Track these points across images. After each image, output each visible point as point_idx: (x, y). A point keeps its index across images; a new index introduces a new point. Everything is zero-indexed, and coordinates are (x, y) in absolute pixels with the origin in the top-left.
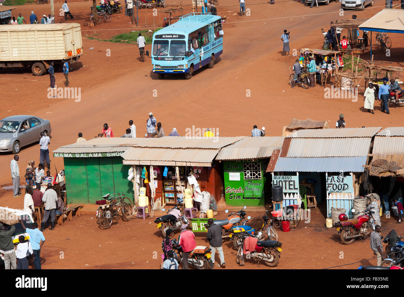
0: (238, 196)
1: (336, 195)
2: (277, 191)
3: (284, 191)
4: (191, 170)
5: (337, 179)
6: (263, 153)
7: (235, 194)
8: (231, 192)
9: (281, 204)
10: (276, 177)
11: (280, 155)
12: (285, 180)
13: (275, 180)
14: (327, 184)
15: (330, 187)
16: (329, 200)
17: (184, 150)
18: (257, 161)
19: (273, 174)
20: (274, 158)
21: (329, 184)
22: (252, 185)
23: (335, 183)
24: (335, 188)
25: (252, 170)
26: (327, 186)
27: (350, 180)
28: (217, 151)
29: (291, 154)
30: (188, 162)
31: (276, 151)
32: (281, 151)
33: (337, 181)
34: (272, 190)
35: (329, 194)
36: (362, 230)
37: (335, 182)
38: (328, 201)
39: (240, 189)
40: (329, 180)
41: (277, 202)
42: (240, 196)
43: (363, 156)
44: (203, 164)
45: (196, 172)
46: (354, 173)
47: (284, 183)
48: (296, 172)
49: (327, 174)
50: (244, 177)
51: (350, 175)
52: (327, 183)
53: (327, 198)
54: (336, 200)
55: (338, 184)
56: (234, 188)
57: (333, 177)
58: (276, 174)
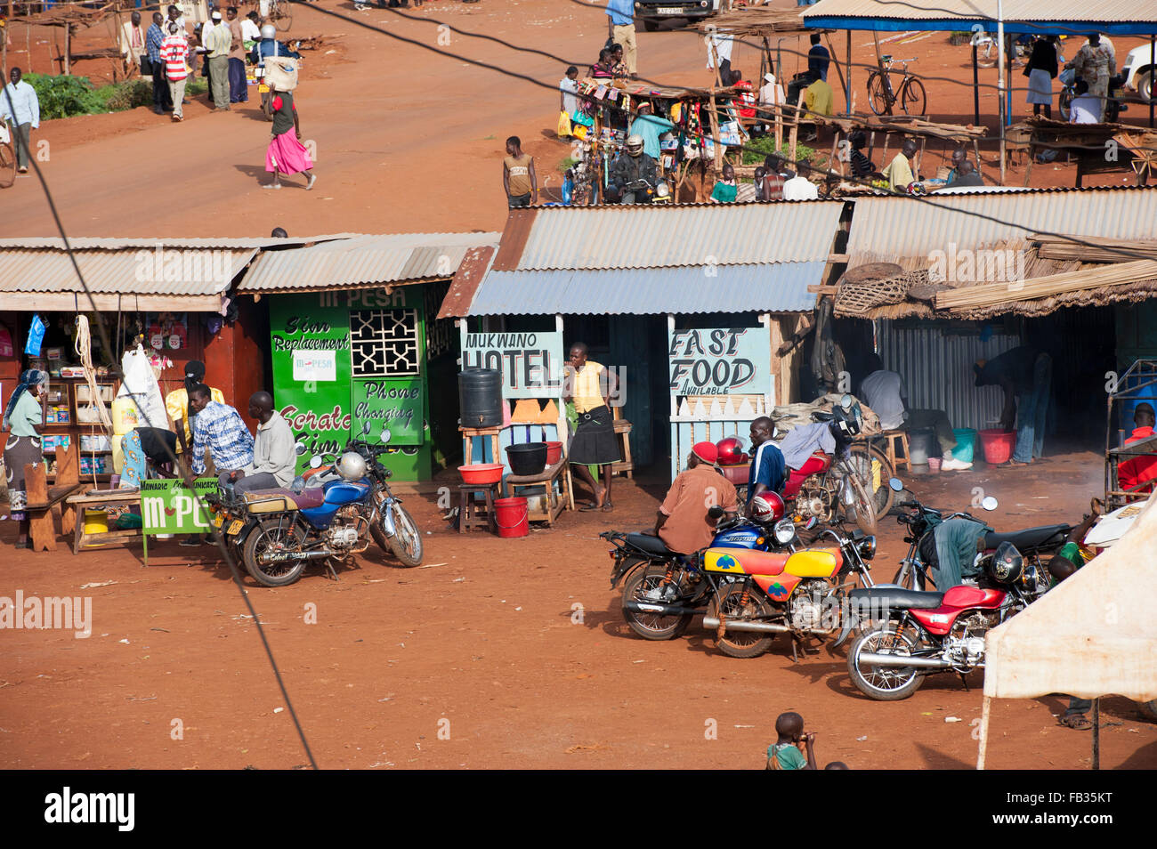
0: (328, 442)
1: (708, 405)
2: (482, 386)
3: (507, 392)
4: (140, 329)
5: (712, 342)
6: (426, 263)
7: (316, 435)
8: (299, 427)
9: (494, 438)
10: (475, 336)
11: (491, 264)
12: (512, 348)
13: (473, 351)
14: (673, 363)
15: (684, 371)
16: (678, 423)
17: (110, 255)
18: (404, 304)
19: (463, 325)
20: (468, 273)
21: (678, 362)
22: (384, 397)
23: (703, 357)
24: (702, 378)
25: (384, 340)
26: (672, 368)
27: (760, 344)
28: (245, 259)
29: (536, 259)
30: (125, 293)
31: (477, 250)
32: (496, 251)
33: (712, 348)
34: (460, 382)
35: (679, 399)
36: (805, 504)
37: (701, 352)
38: (674, 427)
39: (335, 416)
40: (680, 345)
41: (478, 428)
42: (335, 443)
43: (812, 260)
44: (186, 299)
45: (160, 347)
46: (775, 316)
47: (506, 361)
48: (553, 317)
49: (671, 323)
50: (353, 367)
51: (761, 325)
52: (672, 359)
53: (673, 418)
54: (708, 422)
55: (712, 360)
56: (310, 412)
57: (696, 335)
58: (475, 324)
